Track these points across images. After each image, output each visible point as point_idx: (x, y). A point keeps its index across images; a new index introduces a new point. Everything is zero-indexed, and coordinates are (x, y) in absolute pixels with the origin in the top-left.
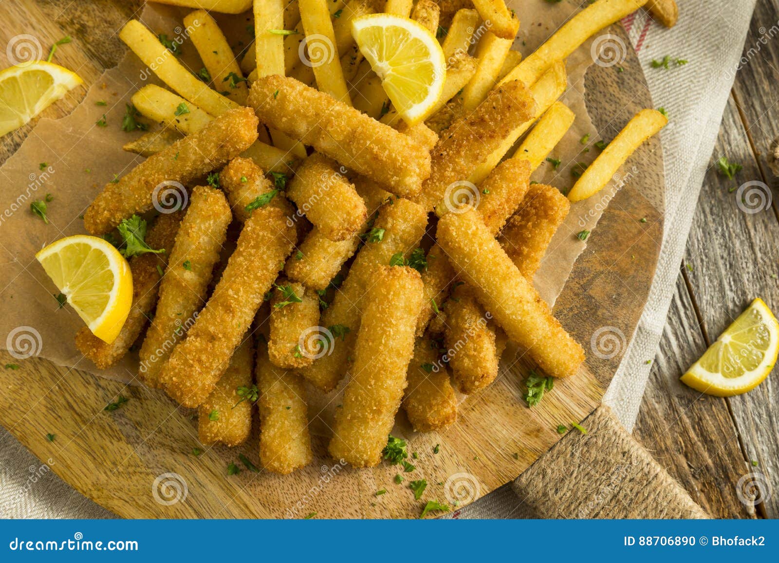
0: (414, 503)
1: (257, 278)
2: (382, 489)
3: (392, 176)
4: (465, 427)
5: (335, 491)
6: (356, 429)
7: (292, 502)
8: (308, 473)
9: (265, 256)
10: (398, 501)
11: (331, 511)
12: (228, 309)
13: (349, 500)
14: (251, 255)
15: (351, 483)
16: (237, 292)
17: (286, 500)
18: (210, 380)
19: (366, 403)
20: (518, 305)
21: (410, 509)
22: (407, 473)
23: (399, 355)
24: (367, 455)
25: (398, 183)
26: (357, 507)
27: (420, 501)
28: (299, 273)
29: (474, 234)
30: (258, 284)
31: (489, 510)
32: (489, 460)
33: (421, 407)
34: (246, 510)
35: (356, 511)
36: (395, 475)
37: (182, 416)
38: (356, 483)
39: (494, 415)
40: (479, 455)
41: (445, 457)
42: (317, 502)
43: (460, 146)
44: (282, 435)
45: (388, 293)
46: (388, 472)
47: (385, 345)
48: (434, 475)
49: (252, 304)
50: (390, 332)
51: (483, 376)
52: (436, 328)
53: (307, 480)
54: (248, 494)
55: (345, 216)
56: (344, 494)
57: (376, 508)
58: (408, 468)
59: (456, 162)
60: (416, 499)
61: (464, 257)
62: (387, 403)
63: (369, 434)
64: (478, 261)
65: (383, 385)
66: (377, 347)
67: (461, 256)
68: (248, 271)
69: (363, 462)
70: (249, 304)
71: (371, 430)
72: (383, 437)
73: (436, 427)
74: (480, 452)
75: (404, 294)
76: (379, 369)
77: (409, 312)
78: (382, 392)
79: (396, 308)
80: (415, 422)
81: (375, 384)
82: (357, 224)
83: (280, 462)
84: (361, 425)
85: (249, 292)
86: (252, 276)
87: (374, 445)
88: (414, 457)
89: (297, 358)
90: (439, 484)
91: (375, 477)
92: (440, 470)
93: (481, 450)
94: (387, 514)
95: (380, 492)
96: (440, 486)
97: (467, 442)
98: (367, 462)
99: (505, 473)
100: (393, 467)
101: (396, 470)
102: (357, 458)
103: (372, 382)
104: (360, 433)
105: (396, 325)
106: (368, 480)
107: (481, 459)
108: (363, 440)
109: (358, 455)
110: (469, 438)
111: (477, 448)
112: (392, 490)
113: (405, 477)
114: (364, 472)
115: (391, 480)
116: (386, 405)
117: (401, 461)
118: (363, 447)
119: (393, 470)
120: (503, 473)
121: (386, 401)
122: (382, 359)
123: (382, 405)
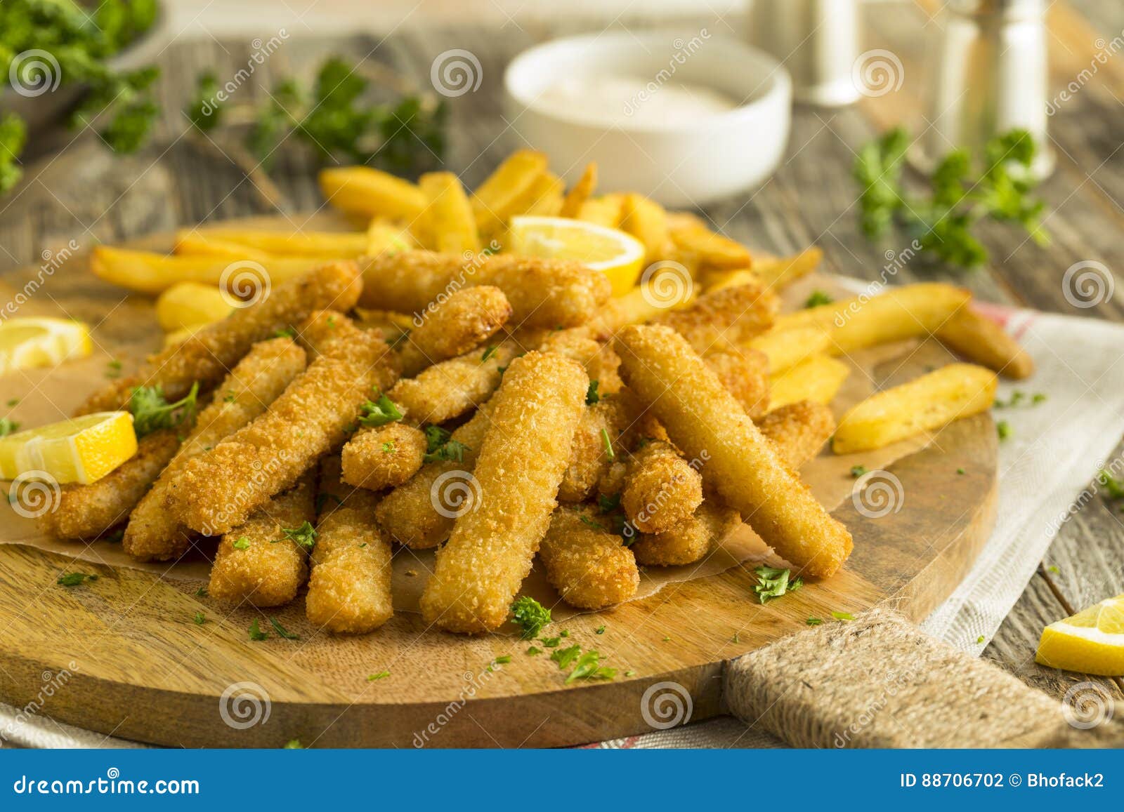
0: (557, 671)
1: (336, 388)
3: (553, 287)
4: (650, 615)
5: (424, 659)
6: (468, 542)
7: (350, 665)
9: (352, 367)
10: (530, 669)
11: (415, 674)
12: (287, 414)
13: (448, 666)
14: (331, 364)
15: (453, 652)
16: (305, 397)
17: (340, 664)
19: (488, 505)
20: (737, 429)
21: (549, 676)
22: (549, 647)
23: (546, 446)
24: (483, 583)
25: (560, 296)
27: (567, 670)
28: (401, 389)
30: (337, 396)
32: (688, 641)
33: (577, 556)
34: (273, 669)
36: (527, 648)
38: (461, 653)
39: (700, 608)
40: (672, 636)
41: (615, 637)
42: (393, 666)
45: (535, 367)
46: (516, 645)
47: (525, 425)
48: (594, 650)
50: (532, 406)
52: (609, 482)
54: (277, 656)
56: (440, 661)
58: (550, 643)
60: (560, 668)
61: (654, 362)
62: (522, 513)
63: (489, 555)
64: (675, 367)
65: (517, 480)
66: (512, 426)
67: (649, 360)
68: (325, 377)
69: (475, 600)
70: (319, 415)
71: (494, 549)
72: (512, 568)
73: (601, 580)
74: (675, 636)
75: (558, 371)
76: (512, 456)
77: (565, 397)
78: (515, 491)
79: (545, 383)
80: (566, 579)
81: (505, 475)
82: (495, 310)
83: (340, 591)
84: (478, 538)
85: (322, 403)
86: (330, 384)
87: (497, 573)
88: (563, 635)
89: (384, 452)
90: (601, 658)
91: (494, 648)
92: (605, 647)
93: (676, 634)
94: (509, 678)
95: (501, 661)
96: (603, 660)
97: (652, 627)
98: (482, 601)
99: (714, 653)
100: (525, 641)
101: (530, 645)
102: (467, 591)
103: (501, 471)
104: (474, 550)
105: (542, 402)
106: (482, 651)
107: (675, 640)
108: (479, 560)
109: (468, 585)
110: (657, 624)
111: (668, 632)
112: (521, 661)
113: (546, 651)
114: (475, 645)
115: (520, 653)
116: (520, 515)
117: (539, 637)
118: (478, 570)
119: (525, 644)
120: (709, 652)
121: (520, 509)
122: (518, 442)
123: (514, 514)
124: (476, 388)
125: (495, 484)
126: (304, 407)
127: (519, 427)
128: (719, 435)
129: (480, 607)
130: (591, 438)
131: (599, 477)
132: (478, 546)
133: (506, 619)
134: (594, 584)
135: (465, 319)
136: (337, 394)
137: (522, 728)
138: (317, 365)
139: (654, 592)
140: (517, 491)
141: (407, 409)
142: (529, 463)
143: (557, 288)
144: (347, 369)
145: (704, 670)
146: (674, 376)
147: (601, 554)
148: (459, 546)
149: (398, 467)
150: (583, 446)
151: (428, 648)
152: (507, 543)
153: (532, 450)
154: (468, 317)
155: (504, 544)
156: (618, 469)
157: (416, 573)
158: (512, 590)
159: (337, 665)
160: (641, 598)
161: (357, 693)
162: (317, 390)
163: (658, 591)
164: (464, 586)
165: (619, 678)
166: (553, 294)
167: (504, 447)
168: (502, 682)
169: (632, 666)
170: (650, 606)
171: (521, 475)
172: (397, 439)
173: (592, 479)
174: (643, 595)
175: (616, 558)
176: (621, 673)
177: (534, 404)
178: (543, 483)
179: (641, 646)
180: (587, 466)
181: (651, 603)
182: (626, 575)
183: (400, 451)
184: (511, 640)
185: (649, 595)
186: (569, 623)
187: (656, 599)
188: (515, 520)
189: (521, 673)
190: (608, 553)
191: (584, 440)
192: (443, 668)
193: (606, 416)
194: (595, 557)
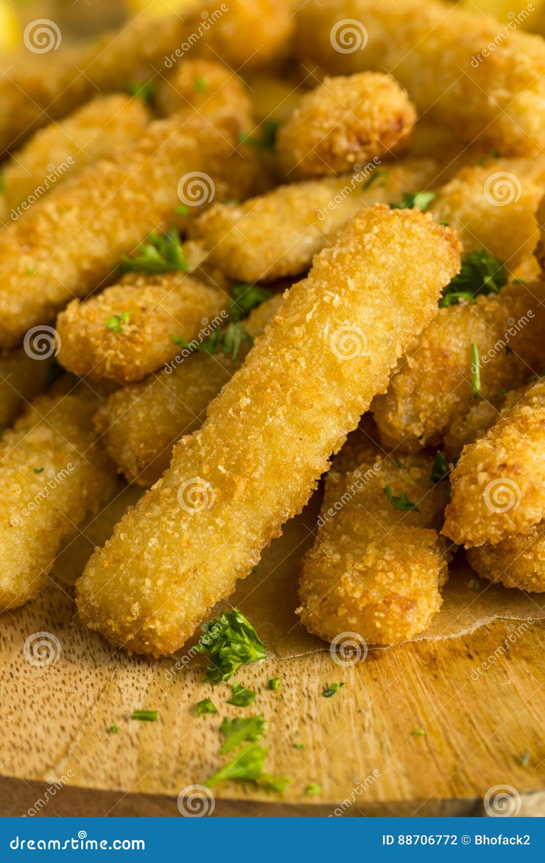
0: (209, 757)
1: (119, 204)
2: (152, 710)
5: (40, 684)
9: (158, 171)
10: (175, 744)
13: (61, 708)
15: (89, 681)
16: (63, 211)
19: (208, 453)
21: (193, 763)
22: (232, 707)
24: (154, 583)
26: (69, 723)
27: (227, 758)
30: (115, 216)
32: (450, 745)
33: (337, 557)
35: (63, 728)
36: (200, 700)
38: (100, 684)
39: (514, 680)
40: (430, 729)
41: (344, 710)
45: (368, 230)
46: (187, 691)
47: (311, 329)
48: (295, 728)
50: (332, 299)
51: (505, 466)
56: (57, 695)
57: (114, 740)
58: (241, 698)
60: (220, 753)
62: (256, 475)
63: (181, 534)
65: (265, 420)
66: (291, 327)
69: (136, 608)
71: (192, 528)
73: (353, 609)
74: (437, 727)
75: (403, 245)
76: (270, 378)
77: (398, 290)
78: (256, 438)
79: (370, 263)
81: (248, 408)
82: (373, 119)
85: (87, 224)
86: (111, 196)
87: (183, 569)
88: (270, 686)
89: (109, 330)
90: (295, 746)
91: (153, 690)
92: (315, 726)
93: (442, 725)
94: (132, 755)
95: (144, 717)
96: (294, 751)
97: (414, 700)
98: (146, 612)
99: (473, 779)
100: (206, 687)
101: (209, 695)
102: (127, 589)
103: (245, 401)
104: (161, 523)
105: (353, 295)
106: (132, 690)
107: (431, 739)
108: (162, 542)
109: (132, 580)
110: (426, 696)
111: (432, 718)
112: (174, 723)
113: (223, 712)
114: (130, 675)
115: (184, 706)
116: (252, 480)
117: (234, 681)
118: (153, 560)
119: (203, 692)
120: (467, 777)
121: (255, 469)
122: (288, 357)
123: (244, 476)
125: (231, 420)
126: (55, 227)
127: (298, 331)
129: (140, 621)
130: (445, 357)
132: (170, 519)
133: (183, 645)
134: (342, 612)
135: (321, 128)
136: (115, 212)
139: (464, 632)
140: (261, 439)
141: (207, 255)
142: (293, 394)
144: (148, 174)
147: (369, 564)
149: (121, 356)
150: (429, 367)
152: (217, 521)
153: (308, 374)
155: (212, 523)
158: (207, 599)
160: (438, 638)
162: (88, 202)
164: (126, 579)
165: (291, 794)
166: (492, 101)
168: (115, 760)
169: (330, 775)
170: (440, 658)
171: (273, 414)
172: (144, 310)
173: (436, 421)
174: (445, 633)
175: (391, 575)
176: (303, 785)
177: (337, 297)
178: (312, 431)
179: (370, 739)
180: (431, 399)
181: (446, 654)
182: (395, 608)
183: (134, 332)
184: (190, 677)
185: (453, 636)
186: (297, 663)
187: (460, 647)
188: (241, 486)
189: (157, 748)
190: (381, 565)
191: (434, 359)
192: (52, 710)
193: (488, 321)
194: (360, 567)
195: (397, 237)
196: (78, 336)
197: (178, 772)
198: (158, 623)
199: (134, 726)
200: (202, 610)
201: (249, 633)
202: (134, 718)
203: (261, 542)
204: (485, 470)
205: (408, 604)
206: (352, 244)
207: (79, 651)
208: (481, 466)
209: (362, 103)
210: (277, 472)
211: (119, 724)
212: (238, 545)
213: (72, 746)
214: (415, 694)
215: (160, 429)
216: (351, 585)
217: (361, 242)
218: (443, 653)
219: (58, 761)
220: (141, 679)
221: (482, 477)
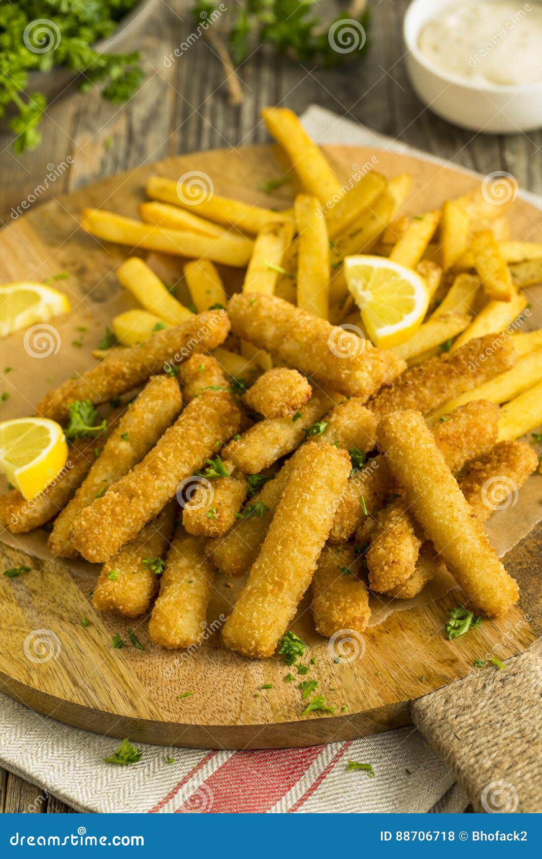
0: (299, 701)
1: (190, 447)
2: (269, 683)
3: (344, 370)
4: (374, 646)
5: (219, 679)
6: (253, 599)
7: (170, 681)
8: (196, 659)
9: (203, 428)
10: (283, 697)
11: (209, 694)
12: (154, 470)
13: (232, 689)
14: (189, 425)
15: (238, 673)
16: (167, 455)
17: (164, 678)
18: (118, 535)
20: (448, 510)
21: (293, 705)
22: (300, 675)
23: (313, 527)
24: (259, 632)
25: (349, 377)
26: (238, 695)
27: (307, 701)
28: (233, 450)
29: (413, 430)
30: (189, 453)
31: (386, 748)
32: (392, 677)
33: (328, 603)
34: (121, 680)
35: (236, 698)
36: (286, 674)
37: (80, 592)
38: (243, 674)
39: (408, 641)
40: (382, 671)
41: (345, 669)
42: (197, 685)
43: (427, 377)
44: (177, 603)
45: (313, 461)
46: (280, 671)
47: (300, 511)
48: (328, 681)
49: (179, 471)
50: (306, 497)
51: (393, 562)
52: (362, 534)
53: (193, 665)
54: (126, 666)
55: (287, 388)
56: (228, 683)
57: (258, 699)
58: (302, 671)
59: (420, 392)
60: (303, 698)
61: (399, 450)
62: (291, 578)
63: (266, 609)
64: (412, 456)
65: (290, 554)
66: (291, 511)
67: (396, 449)
68: (183, 438)
69: (253, 642)
70: (176, 471)
71: (269, 605)
72: (280, 618)
75: (329, 465)
76: (288, 536)
77: (331, 485)
78: (287, 563)
79: (318, 476)
80: (319, 620)
81: (281, 550)
82: (297, 399)
83: (168, 627)
84: (259, 597)
85: (179, 459)
86: (185, 444)
87: (269, 623)
88: (312, 662)
89: (209, 518)
90: (331, 690)
91: (265, 673)
92: (336, 678)
93: (385, 668)
94: (268, 706)
95: (266, 687)
96: (332, 692)
97: (372, 659)
98: (258, 644)
99: (405, 692)
100: (286, 667)
101: (289, 671)
102: (248, 635)
103: (279, 548)
104: (256, 605)
105: (314, 492)
106: (257, 675)
107: (384, 675)
108: (258, 614)
109: (250, 632)
110: (376, 656)
111: (381, 666)
112: (280, 688)
113: (297, 678)
114: (254, 667)
115: (281, 678)
116: (289, 581)
117: (297, 663)
118: (257, 622)
119: (286, 670)
120: (403, 691)
121: (290, 575)
122: (293, 525)
123: (285, 580)
124: (285, 446)
125: (275, 557)
126: (165, 464)
127: (295, 513)
128: (435, 514)
129: (256, 648)
130: (351, 504)
131: (357, 528)
132: (259, 603)
133: (274, 653)
134: (335, 626)
135: (276, 406)
136: (189, 451)
137: (274, 739)
138: (179, 425)
139: (382, 621)
140: (290, 563)
141: (234, 466)
142: (299, 542)
143: (346, 371)
144: (199, 430)
145: (396, 706)
146: (411, 463)
147: (343, 606)
148: (248, 599)
149: (217, 529)
150: (346, 510)
151: (223, 666)
152: (279, 600)
153: (303, 531)
154: (278, 405)
155: (277, 601)
156: (369, 524)
157: (232, 586)
158: (280, 632)
159: (162, 680)
160: (372, 626)
161: (169, 711)
162: (176, 449)
163: (385, 618)
164: (247, 632)
165: (337, 712)
166: (344, 375)
167: (284, 528)
168: (262, 710)
169: (349, 701)
170: (376, 635)
171: (292, 551)
172: (219, 504)
173: (351, 530)
174: (375, 623)
175: (352, 608)
176: (340, 707)
177: (308, 495)
178: (309, 554)
179: (360, 680)
180: (348, 522)
181: (377, 633)
182: (357, 623)
183: (219, 517)
184: (278, 664)
185: (378, 623)
186: (319, 649)
187: (382, 628)
188: (286, 584)
189: (276, 701)
190: (348, 605)
191: (347, 506)
192: (228, 691)
193: (365, 483)
194: (339, 607)
195: (326, 462)
196: (196, 522)
197: (289, 711)
198: (264, 647)
199: (264, 692)
200: (279, 637)
201: (298, 641)
202: (262, 688)
203: (296, 604)
204: (386, 564)
205: (362, 620)
206: (308, 469)
207: (229, 660)
208: (384, 563)
209: (292, 392)
210: (298, 575)
211: (258, 692)
212: (288, 608)
213: (243, 706)
214: (371, 655)
215: (239, 557)
216: (337, 616)
217: (311, 468)
218: (376, 633)
219: (240, 715)
220: (259, 668)
221: (386, 568)
